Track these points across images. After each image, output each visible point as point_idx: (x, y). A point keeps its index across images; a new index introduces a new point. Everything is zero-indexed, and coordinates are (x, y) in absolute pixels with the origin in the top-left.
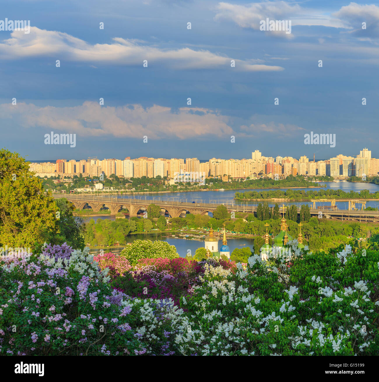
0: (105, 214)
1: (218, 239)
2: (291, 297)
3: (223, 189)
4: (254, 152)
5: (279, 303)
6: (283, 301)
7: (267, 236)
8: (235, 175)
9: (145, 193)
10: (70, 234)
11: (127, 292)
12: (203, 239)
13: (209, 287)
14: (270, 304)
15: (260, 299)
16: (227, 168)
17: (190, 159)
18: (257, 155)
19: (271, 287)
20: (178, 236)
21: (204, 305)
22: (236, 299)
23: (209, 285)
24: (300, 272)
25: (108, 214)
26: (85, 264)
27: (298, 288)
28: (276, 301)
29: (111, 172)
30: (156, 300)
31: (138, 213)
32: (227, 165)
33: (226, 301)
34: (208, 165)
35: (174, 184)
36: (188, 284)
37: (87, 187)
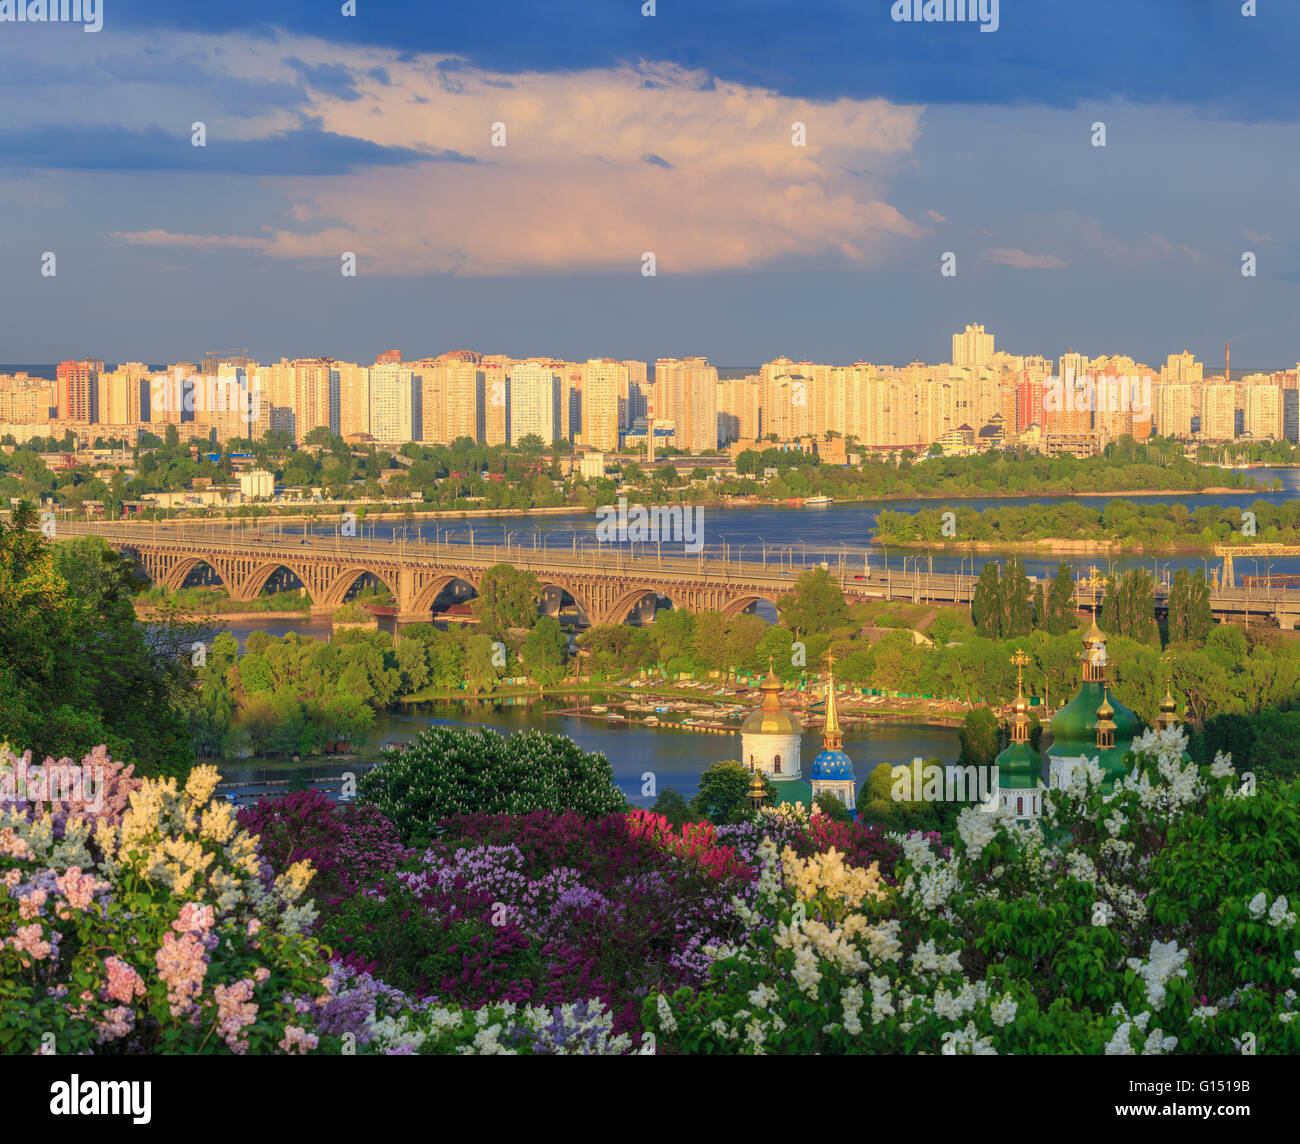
0: (284, 610)
1: (803, 723)
2: (1155, 992)
3: (823, 499)
4: (962, 331)
5: (1100, 1021)
6: (1118, 1008)
7: (1020, 706)
8: (874, 436)
9: (469, 513)
10: (121, 702)
11: (394, 972)
12: (736, 723)
13: (779, 952)
14: (1060, 1022)
15: (1015, 1005)
16: (840, 405)
17: (672, 365)
18: (974, 344)
19: (1061, 946)
20: (621, 711)
21: (757, 1032)
22: (908, 1003)
23: (782, 941)
24: (1196, 876)
25: (302, 609)
26: (198, 849)
27: (1185, 952)
28: (1087, 1010)
29: (311, 418)
30: (529, 1013)
31: (438, 607)
32: (840, 391)
33: (860, 1015)
34: (756, 388)
35: (602, 475)
36: (673, 930)
37: (202, 489)
